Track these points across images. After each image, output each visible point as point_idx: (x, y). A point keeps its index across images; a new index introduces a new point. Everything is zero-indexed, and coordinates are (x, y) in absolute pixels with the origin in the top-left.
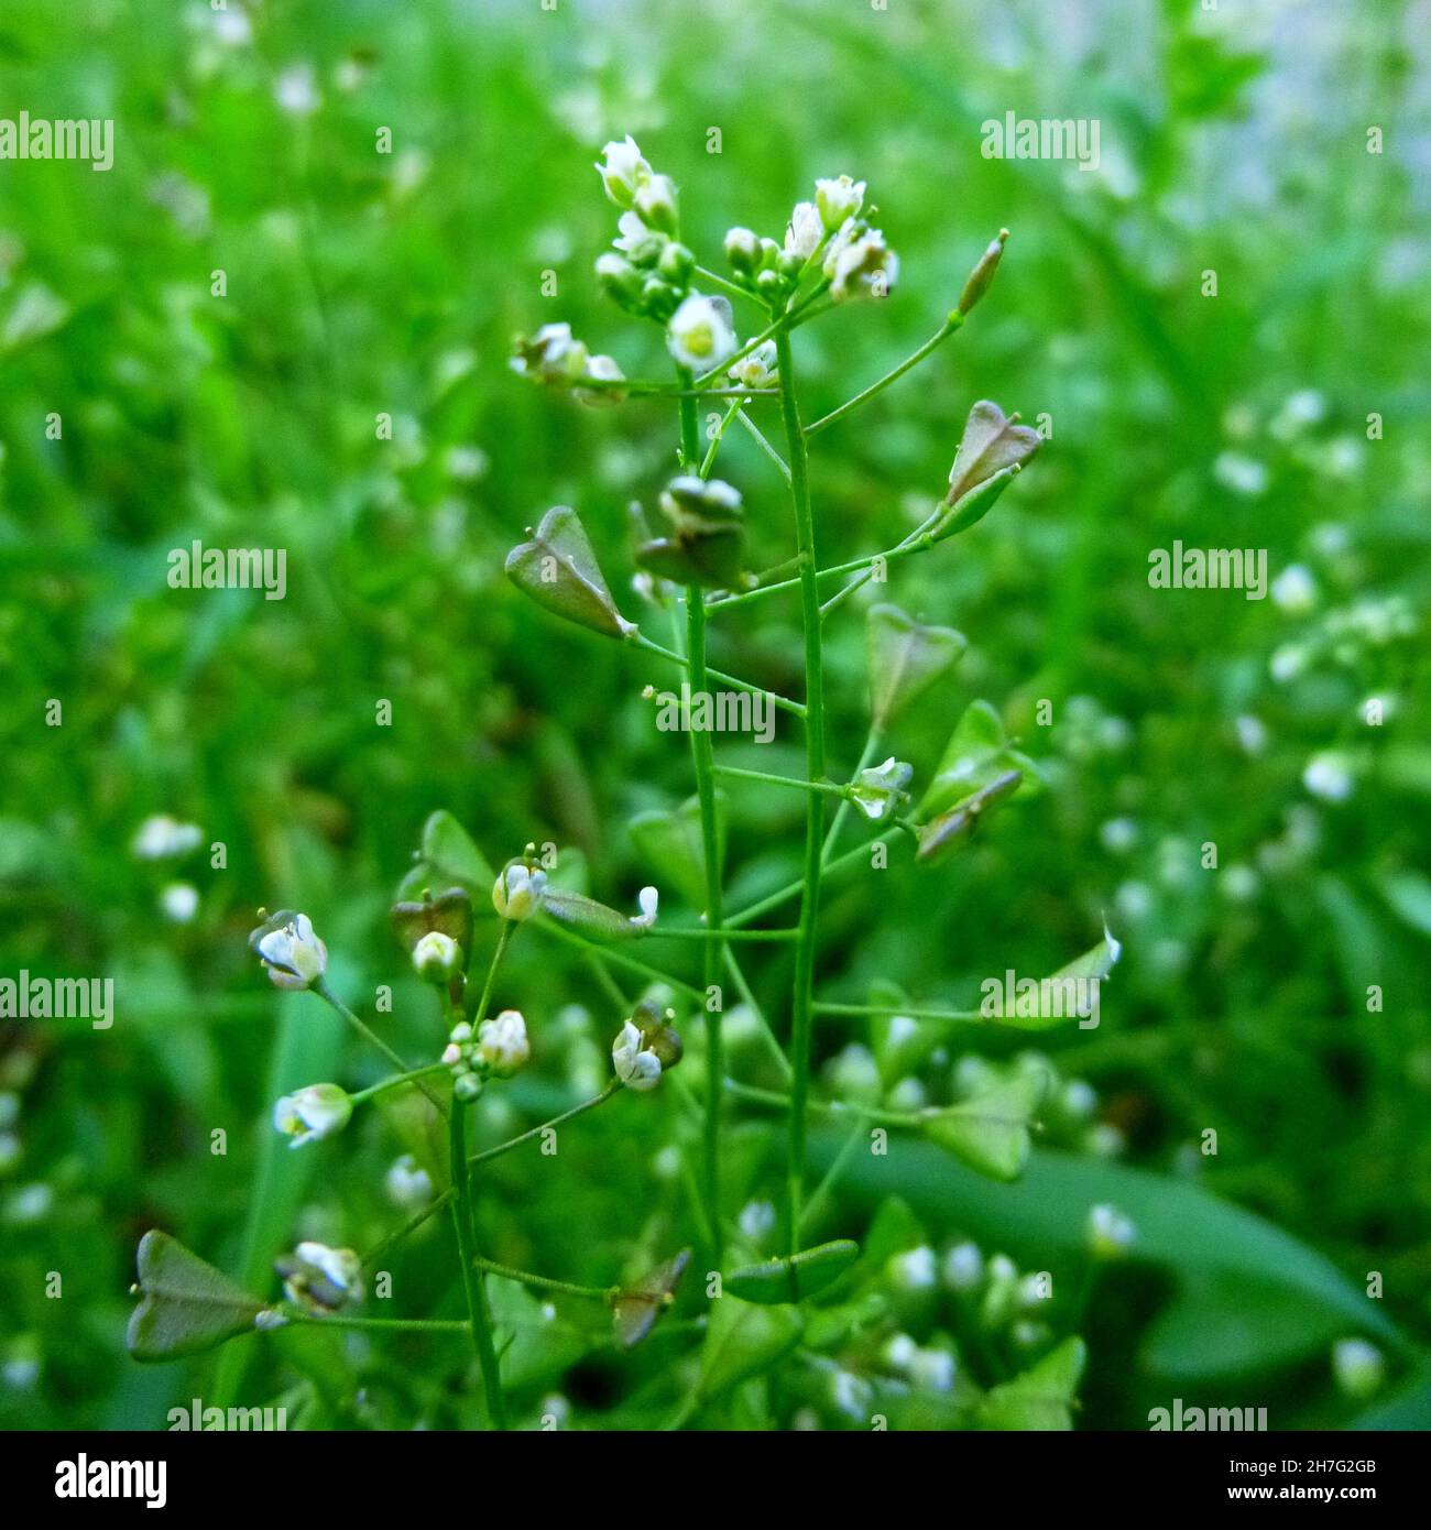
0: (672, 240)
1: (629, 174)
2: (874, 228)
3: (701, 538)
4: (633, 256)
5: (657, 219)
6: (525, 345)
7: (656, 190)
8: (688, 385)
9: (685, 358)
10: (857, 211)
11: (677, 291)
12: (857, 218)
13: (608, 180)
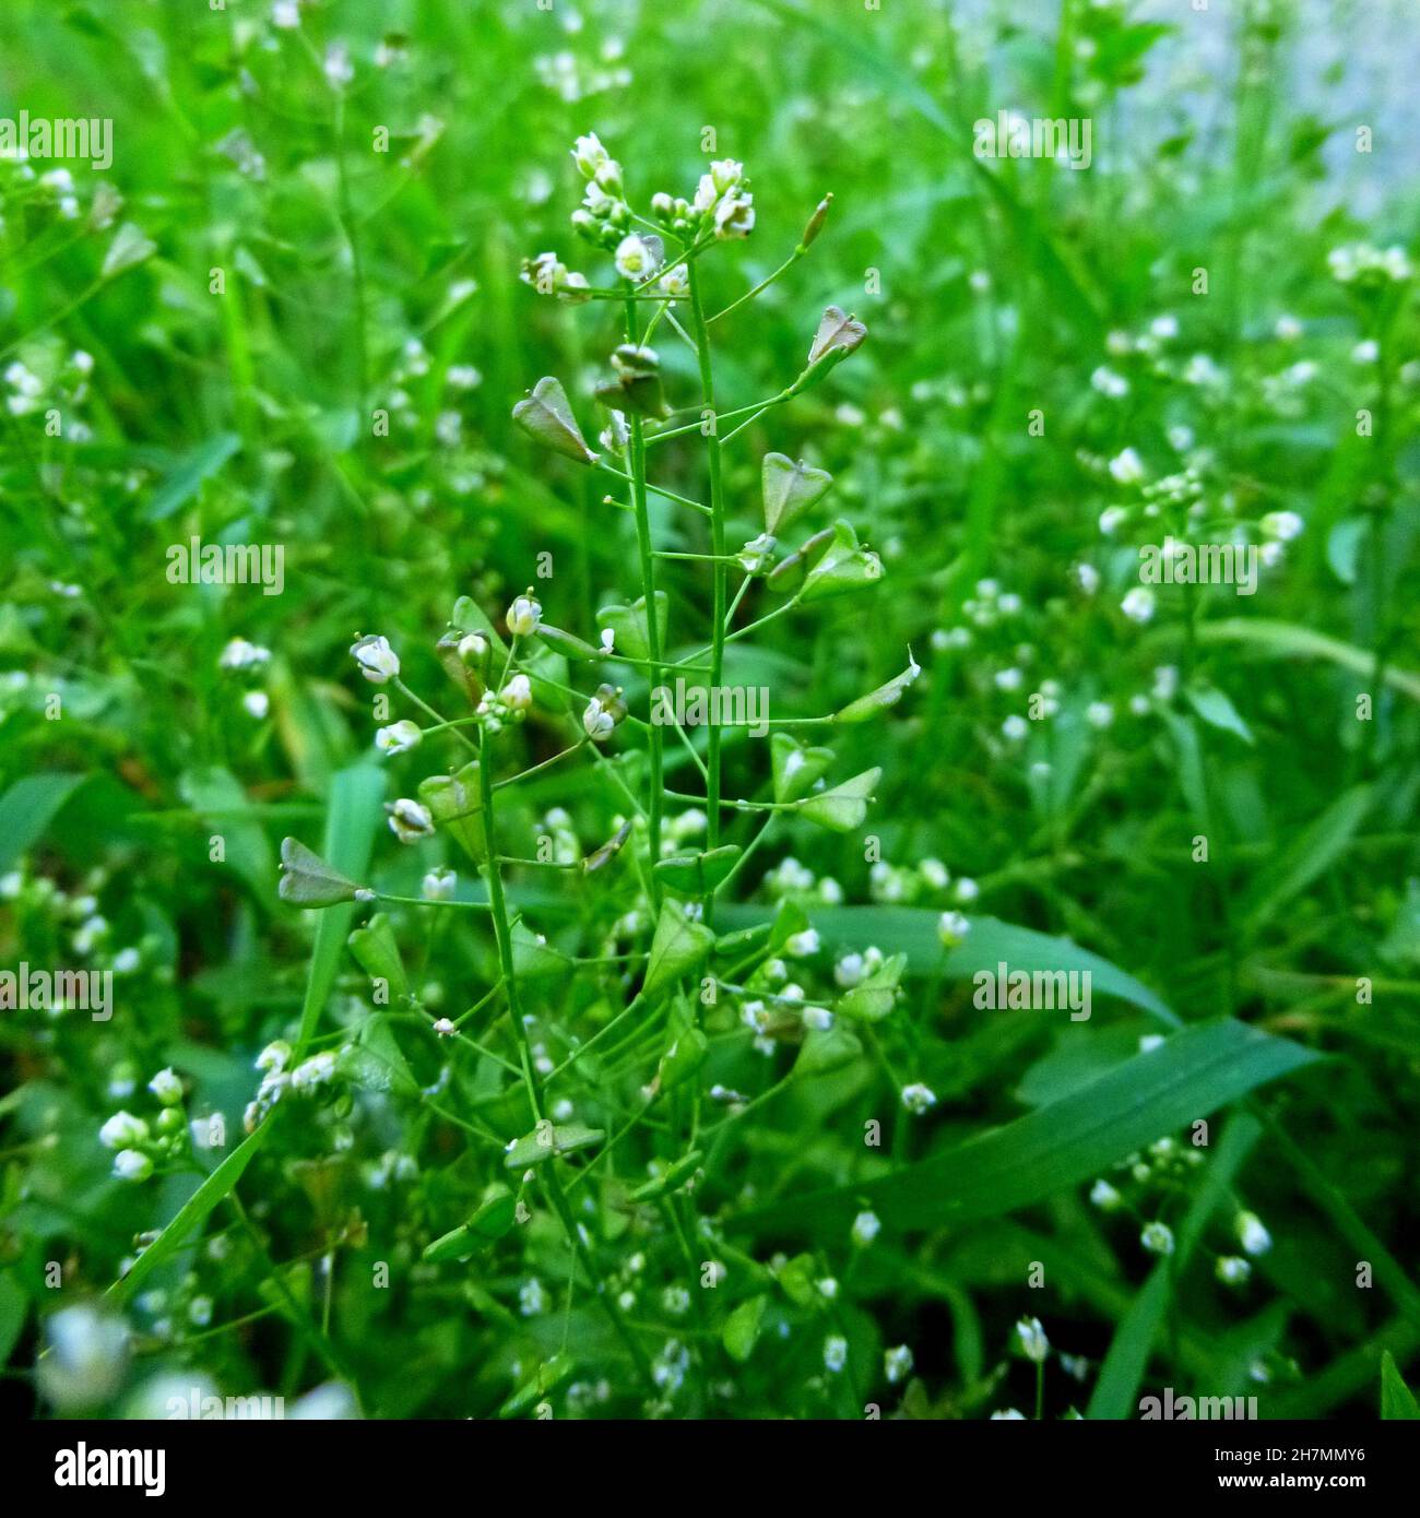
0: (620, 201)
1: (592, 157)
2: (748, 192)
3: (636, 381)
4: (594, 211)
5: (610, 188)
6: (529, 265)
7: (609, 170)
8: (631, 292)
9: (626, 273)
10: (737, 182)
11: (622, 232)
12: (737, 186)
13: (580, 161)
